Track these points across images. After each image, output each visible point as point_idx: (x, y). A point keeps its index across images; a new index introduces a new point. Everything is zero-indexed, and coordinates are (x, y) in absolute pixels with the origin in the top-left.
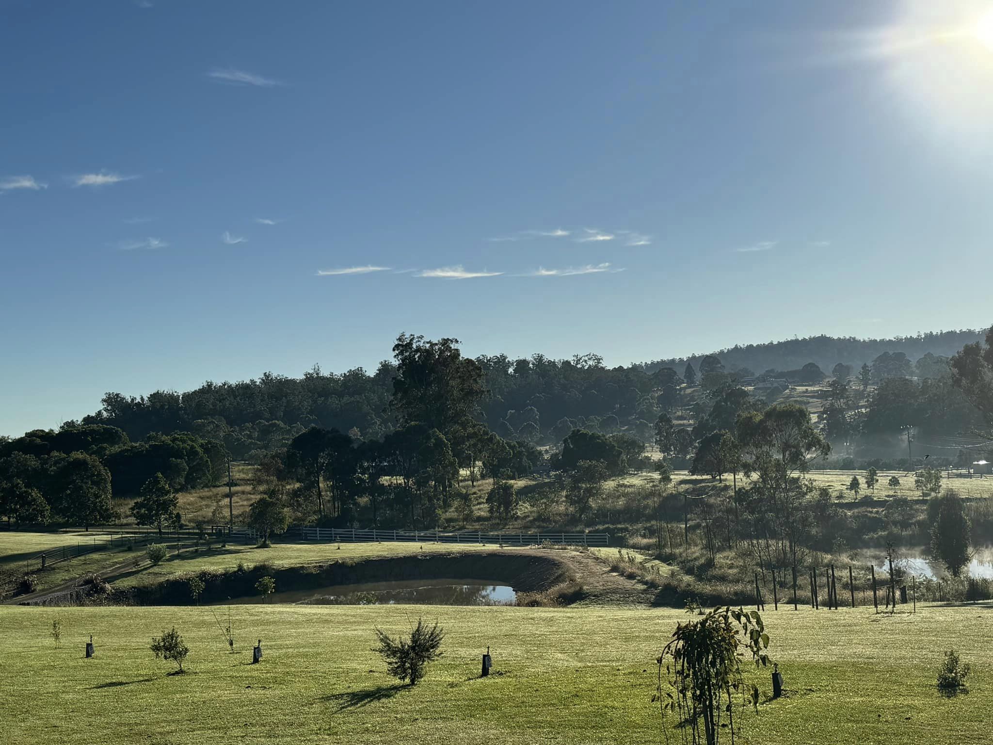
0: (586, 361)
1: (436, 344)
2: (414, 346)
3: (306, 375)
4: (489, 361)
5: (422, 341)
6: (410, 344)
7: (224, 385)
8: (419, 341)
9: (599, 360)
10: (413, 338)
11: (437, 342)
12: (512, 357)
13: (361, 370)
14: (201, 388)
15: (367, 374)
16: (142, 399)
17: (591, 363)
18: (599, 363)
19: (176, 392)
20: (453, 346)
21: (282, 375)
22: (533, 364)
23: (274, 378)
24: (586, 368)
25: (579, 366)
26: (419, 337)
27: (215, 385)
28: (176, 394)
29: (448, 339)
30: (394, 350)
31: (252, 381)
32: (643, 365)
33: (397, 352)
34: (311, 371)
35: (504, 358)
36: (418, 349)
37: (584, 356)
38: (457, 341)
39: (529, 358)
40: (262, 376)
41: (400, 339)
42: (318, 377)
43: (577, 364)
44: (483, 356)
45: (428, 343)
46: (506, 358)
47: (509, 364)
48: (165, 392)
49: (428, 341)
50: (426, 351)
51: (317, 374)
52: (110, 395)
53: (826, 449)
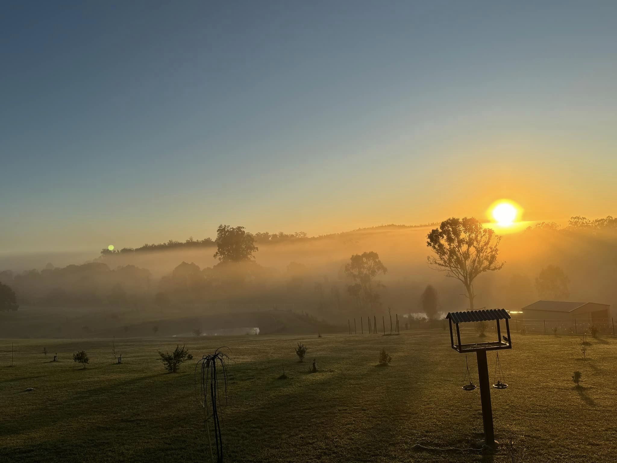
0: (300, 235)
1: (235, 229)
2: (226, 230)
3: (187, 241)
4: (261, 235)
5: (229, 228)
6: (224, 229)
7: (153, 245)
8: (228, 228)
9: (305, 234)
10: (226, 227)
11: (235, 228)
12: (270, 233)
13: (210, 239)
14: (143, 246)
15: (212, 240)
16: (118, 251)
17: (302, 235)
18: (305, 235)
19: (132, 248)
20: (242, 230)
21: (177, 241)
22: (279, 236)
23: (173, 243)
24: (300, 237)
25: (297, 237)
26: (228, 226)
27: (149, 245)
28: (132, 249)
29: (240, 227)
30: (217, 231)
31: (164, 244)
32: (323, 236)
33: (219, 232)
34: (189, 240)
35: (267, 233)
36: (228, 231)
37: (299, 233)
38: (244, 228)
39: (277, 234)
40: (169, 241)
41: (220, 227)
42: (192, 242)
43: (297, 236)
44: (259, 233)
45: (231, 228)
46: (268, 233)
47: (270, 236)
48: (128, 249)
49: (232, 227)
50: (231, 232)
51: (192, 241)
52: (104, 250)
53: (385, 270)
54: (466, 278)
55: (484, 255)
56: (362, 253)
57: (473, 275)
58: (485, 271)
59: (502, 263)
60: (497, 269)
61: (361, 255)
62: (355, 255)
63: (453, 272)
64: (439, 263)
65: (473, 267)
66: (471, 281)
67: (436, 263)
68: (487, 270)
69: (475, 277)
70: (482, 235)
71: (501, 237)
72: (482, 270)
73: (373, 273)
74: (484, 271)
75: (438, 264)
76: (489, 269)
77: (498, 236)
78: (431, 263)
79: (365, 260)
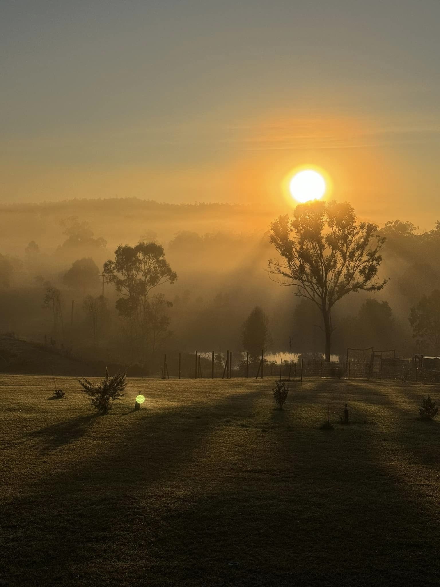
53: (173, 277)
54: (324, 300)
55: (356, 265)
56: (137, 244)
57: (336, 296)
58: (357, 291)
59: (385, 281)
60: (376, 288)
61: (134, 248)
62: (124, 246)
63: (305, 288)
64: (285, 273)
65: (337, 282)
66: (331, 304)
67: (279, 271)
68: (359, 289)
69: (338, 298)
70: (354, 233)
71: (385, 238)
72: (352, 289)
73: (154, 280)
74: (354, 291)
75: (283, 273)
76: (362, 288)
77: (379, 236)
78: (271, 271)
79: (140, 255)
